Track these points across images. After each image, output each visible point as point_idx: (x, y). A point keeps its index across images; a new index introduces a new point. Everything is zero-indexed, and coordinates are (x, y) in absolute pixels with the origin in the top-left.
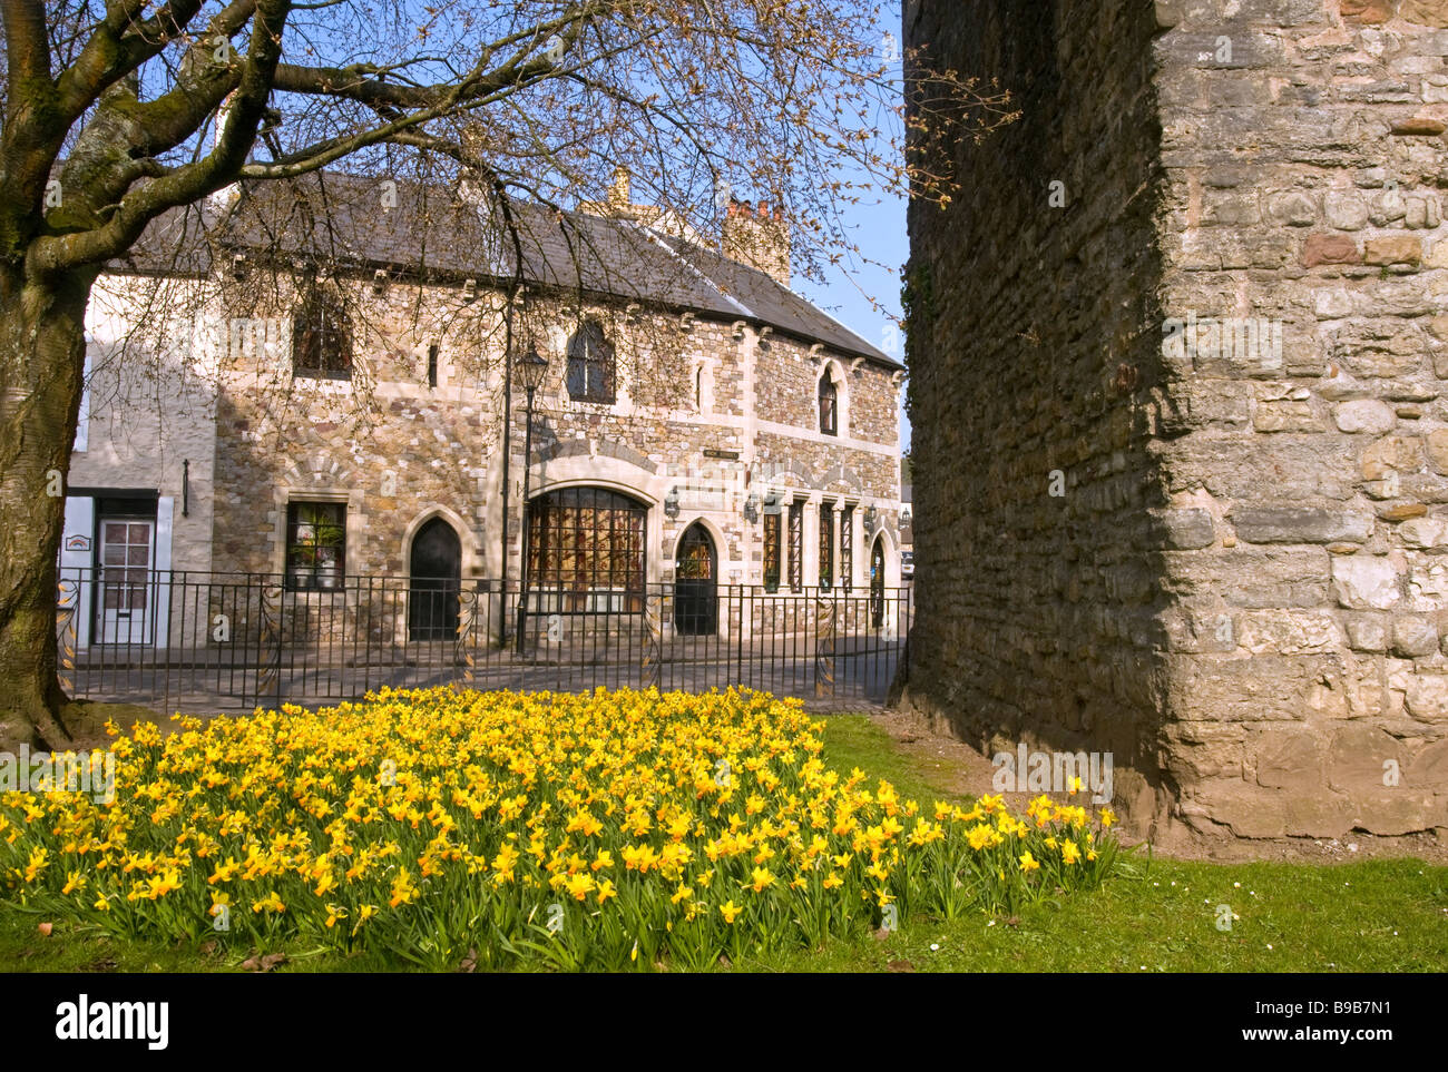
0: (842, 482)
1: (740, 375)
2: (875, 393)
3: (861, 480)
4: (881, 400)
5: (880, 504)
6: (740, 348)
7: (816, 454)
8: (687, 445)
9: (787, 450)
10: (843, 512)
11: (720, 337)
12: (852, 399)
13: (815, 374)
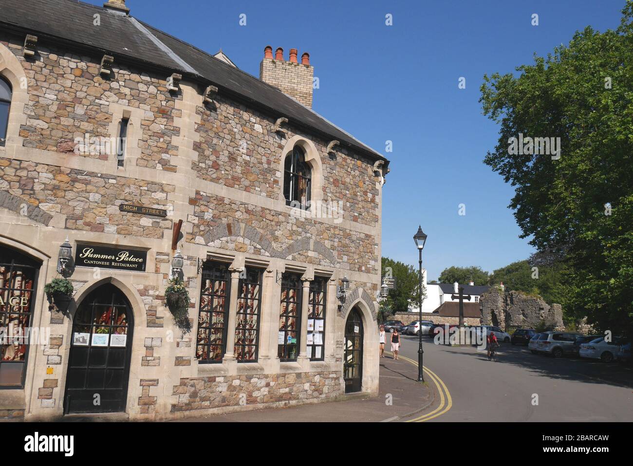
0: (311, 254)
1: (176, 131)
2: (354, 177)
3: (335, 253)
4: (361, 184)
5: (357, 277)
6: (178, 103)
7: (278, 224)
8: (98, 197)
9: (238, 215)
10: (312, 282)
11: (152, 89)
12: (327, 178)
13: (281, 147)
